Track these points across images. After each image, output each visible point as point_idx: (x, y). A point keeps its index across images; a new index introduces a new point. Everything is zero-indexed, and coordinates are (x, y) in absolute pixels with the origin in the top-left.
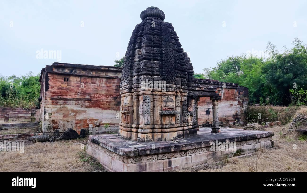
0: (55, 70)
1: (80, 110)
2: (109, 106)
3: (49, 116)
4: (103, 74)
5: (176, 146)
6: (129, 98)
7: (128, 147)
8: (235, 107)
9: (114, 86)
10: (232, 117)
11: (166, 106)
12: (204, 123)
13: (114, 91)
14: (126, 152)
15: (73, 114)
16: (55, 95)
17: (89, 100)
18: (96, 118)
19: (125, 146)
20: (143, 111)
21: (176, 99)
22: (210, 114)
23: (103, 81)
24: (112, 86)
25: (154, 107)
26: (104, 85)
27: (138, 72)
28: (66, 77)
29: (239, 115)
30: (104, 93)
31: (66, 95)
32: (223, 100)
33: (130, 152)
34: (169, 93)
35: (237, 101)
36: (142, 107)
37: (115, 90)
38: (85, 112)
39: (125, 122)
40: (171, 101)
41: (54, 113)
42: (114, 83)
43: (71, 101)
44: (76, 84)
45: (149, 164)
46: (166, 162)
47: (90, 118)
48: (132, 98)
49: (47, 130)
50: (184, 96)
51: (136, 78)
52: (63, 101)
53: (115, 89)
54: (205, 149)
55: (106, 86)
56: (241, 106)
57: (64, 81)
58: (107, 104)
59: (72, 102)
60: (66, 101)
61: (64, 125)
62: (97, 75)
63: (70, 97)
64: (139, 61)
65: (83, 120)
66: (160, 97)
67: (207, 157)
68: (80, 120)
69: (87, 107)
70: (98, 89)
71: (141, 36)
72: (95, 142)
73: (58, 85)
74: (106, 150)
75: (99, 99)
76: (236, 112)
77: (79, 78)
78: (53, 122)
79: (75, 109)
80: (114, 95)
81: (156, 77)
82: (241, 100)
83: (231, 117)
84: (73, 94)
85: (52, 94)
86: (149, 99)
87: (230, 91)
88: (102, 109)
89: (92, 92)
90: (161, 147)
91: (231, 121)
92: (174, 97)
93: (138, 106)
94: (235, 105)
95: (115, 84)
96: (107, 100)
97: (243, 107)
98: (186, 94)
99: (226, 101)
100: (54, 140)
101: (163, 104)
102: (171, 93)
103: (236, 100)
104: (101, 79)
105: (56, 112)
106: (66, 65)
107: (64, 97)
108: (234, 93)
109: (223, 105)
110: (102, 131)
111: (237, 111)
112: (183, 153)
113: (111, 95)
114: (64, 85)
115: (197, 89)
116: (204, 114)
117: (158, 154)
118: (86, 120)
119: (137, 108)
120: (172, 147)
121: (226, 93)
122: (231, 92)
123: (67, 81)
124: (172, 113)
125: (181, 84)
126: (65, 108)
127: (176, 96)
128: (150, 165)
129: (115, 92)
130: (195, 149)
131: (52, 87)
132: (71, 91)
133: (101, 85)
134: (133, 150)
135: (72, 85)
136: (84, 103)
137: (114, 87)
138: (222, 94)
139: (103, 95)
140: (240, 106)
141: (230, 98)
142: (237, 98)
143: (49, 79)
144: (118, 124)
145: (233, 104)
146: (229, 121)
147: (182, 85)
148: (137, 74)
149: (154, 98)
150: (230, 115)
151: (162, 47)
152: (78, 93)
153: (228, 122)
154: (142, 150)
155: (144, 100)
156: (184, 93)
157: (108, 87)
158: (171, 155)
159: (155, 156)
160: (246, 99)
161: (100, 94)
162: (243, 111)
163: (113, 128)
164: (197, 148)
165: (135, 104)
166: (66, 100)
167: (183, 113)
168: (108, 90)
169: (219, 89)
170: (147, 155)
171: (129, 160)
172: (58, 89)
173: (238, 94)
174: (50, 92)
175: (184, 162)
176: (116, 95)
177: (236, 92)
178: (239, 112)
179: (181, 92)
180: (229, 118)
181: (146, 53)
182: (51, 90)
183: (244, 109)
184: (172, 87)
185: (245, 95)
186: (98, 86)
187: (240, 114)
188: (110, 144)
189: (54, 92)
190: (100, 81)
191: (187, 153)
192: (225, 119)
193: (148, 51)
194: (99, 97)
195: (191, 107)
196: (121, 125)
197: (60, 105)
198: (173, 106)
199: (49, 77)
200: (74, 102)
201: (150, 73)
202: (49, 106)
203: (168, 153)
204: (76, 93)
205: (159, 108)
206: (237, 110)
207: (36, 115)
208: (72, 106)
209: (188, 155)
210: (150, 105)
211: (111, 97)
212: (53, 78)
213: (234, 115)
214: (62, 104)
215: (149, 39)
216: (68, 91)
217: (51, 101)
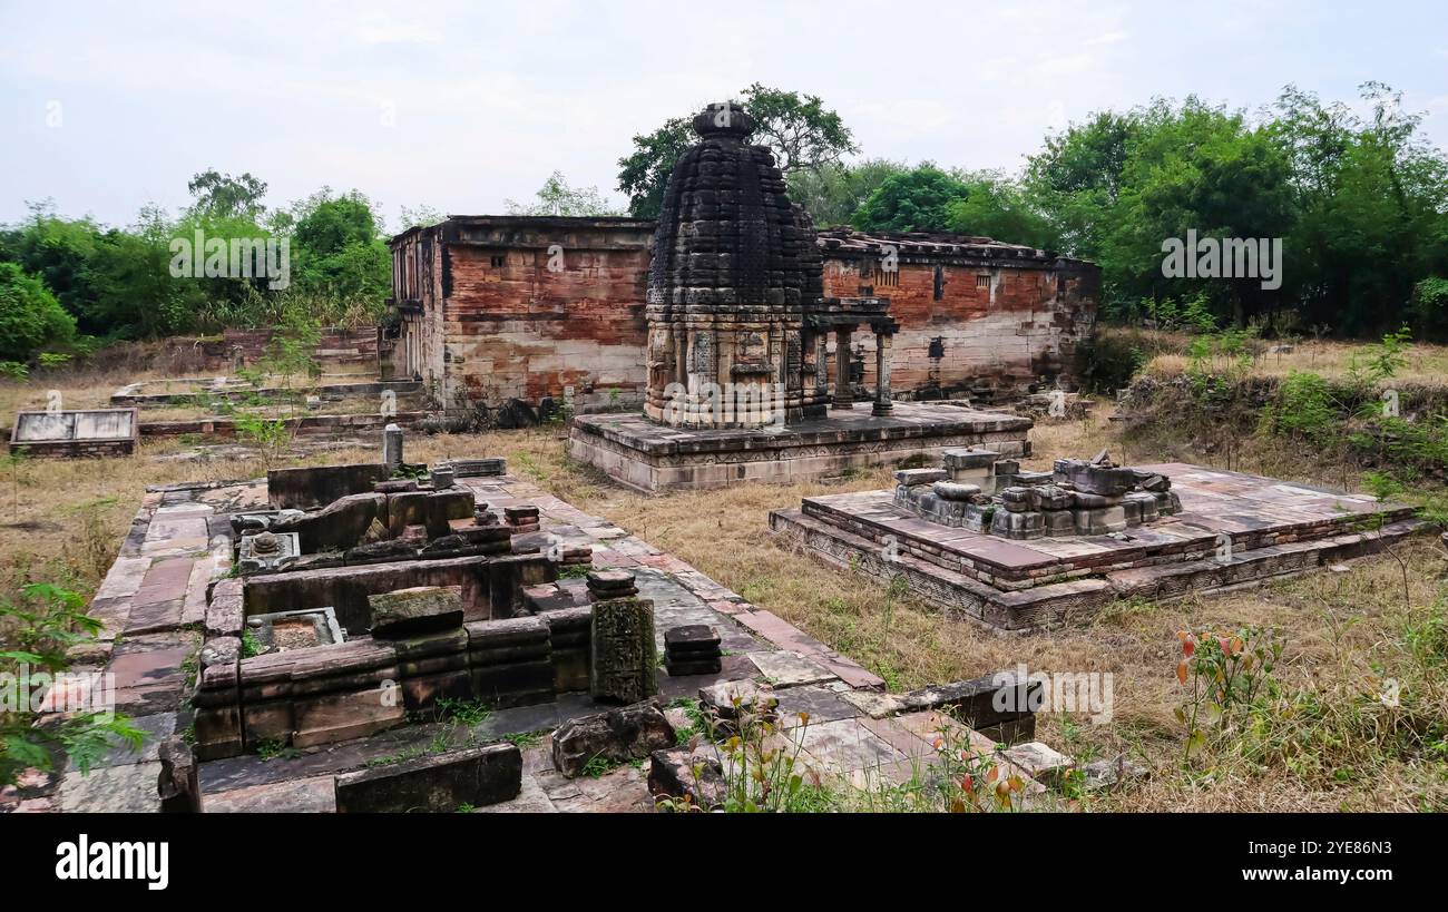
0: (466, 237)
1: (537, 348)
2: (620, 334)
3: (458, 365)
4: (598, 242)
5: (756, 439)
6: (665, 334)
7: (659, 438)
8: (1042, 331)
9: (632, 273)
10: (1028, 366)
11: (744, 355)
12: (920, 384)
13: (633, 288)
14: (654, 446)
15: (518, 359)
16: (469, 308)
17: (563, 318)
18: (582, 369)
19: (654, 436)
20: (693, 365)
21: (769, 337)
22: (943, 356)
23: (598, 261)
24: (627, 273)
25: (718, 356)
26: (602, 272)
27: (684, 277)
28: (497, 256)
29: (1055, 361)
30: (603, 295)
31: (500, 307)
32: (995, 308)
33: (663, 446)
34: (752, 325)
35: (1051, 314)
36: (691, 357)
37: (636, 285)
38: (551, 351)
39: (657, 386)
40: (759, 343)
41: (470, 357)
42: (631, 264)
43: (513, 323)
44: (524, 272)
45: (700, 470)
46: (734, 469)
47: (566, 369)
48: (672, 334)
49: (457, 403)
50: (793, 328)
51: (678, 290)
52: (492, 323)
53: (633, 281)
54: (824, 448)
55: (608, 274)
56: (1067, 329)
57: (490, 266)
58: (613, 328)
59: (517, 326)
60: (500, 324)
61: (497, 389)
62: (583, 246)
63: (510, 311)
64: (687, 252)
65: (546, 373)
66: (731, 334)
67: (828, 465)
68: (538, 374)
69: (558, 338)
70: (585, 285)
71: (692, 189)
72: (592, 431)
73: (476, 279)
74: (616, 445)
75: (589, 315)
76: (1042, 350)
77: (533, 256)
78: (469, 380)
79: (524, 344)
80: (633, 300)
81: (722, 290)
82: (1066, 310)
83: (1022, 366)
84: (518, 301)
85: (462, 305)
86: (707, 339)
87: (1024, 279)
88: (600, 343)
89: (567, 295)
90: (722, 438)
91: (1024, 379)
92: (766, 333)
93: (684, 353)
94: (1042, 327)
95: (635, 269)
96: (613, 317)
97: (1073, 333)
98: (797, 325)
99: (1006, 313)
100: (477, 430)
101: (739, 350)
102: (757, 325)
103: (1046, 310)
104: (594, 255)
105: (474, 353)
106: (496, 222)
107: (495, 311)
108: (1040, 285)
109: (994, 326)
110: (600, 405)
111: (1049, 347)
112: (772, 454)
113: (624, 301)
114: (493, 279)
115: (831, 309)
116: (920, 355)
117: (717, 453)
118: (555, 375)
119: (681, 358)
120: (747, 439)
121: (1009, 286)
122: (1029, 282)
123: (500, 265)
124: (758, 370)
125: (783, 301)
126: (499, 341)
127: (771, 330)
128: (702, 472)
129: (635, 293)
130: (799, 447)
131: (462, 285)
132: (513, 293)
133: (594, 274)
134: (667, 442)
135: (514, 277)
136: (548, 328)
137: (632, 278)
138: (993, 288)
139: (601, 301)
140: (1060, 329)
141: (1025, 301)
142: (1052, 302)
143: (451, 263)
144: (644, 384)
145: (1033, 322)
146: (1013, 378)
147: (786, 304)
148: (682, 281)
149: (717, 338)
150: (1021, 360)
151: (739, 220)
152: (531, 300)
153: (1009, 383)
154: (683, 444)
155: (696, 343)
156: (792, 321)
157: (613, 277)
158: (745, 456)
159: (712, 457)
160: (1087, 306)
161: (592, 300)
162: (1074, 346)
163: (630, 397)
164: (805, 446)
165: (678, 348)
166: (499, 318)
167: (789, 368)
168: (614, 287)
169: (981, 274)
170: (693, 454)
171: (660, 460)
172: (478, 289)
173: (1055, 287)
174: (455, 299)
175: (773, 472)
176: (638, 301)
177: (1051, 282)
178: (1056, 350)
179: (784, 321)
180: (1013, 369)
181: (700, 235)
182: (460, 293)
183: (1078, 338)
184: (760, 312)
185: (1081, 292)
186: (585, 277)
187: (1058, 358)
188: (626, 434)
189: (468, 299)
190: (592, 260)
191: (781, 453)
192: (999, 374)
193: (706, 232)
194: (590, 309)
195: (813, 353)
196: (649, 393)
197: (485, 334)
198: (761, 353)
199: (452, 259)
200: (521, 324)
201: (710, 280)
202: (456, 338)
203: (739, 452)
204: (526, 300)
205: (730, 358)
206: (1049, 343)
207: (396, 355)
208: (515, 335)
209: (782, 458)
210: (709, 352)
211: (623, 306)
212: (461, 261)
213: (1033, 360)
214: (490, 330)
215: (708, 201)
216: (505, 293)
217: (459, 325)
